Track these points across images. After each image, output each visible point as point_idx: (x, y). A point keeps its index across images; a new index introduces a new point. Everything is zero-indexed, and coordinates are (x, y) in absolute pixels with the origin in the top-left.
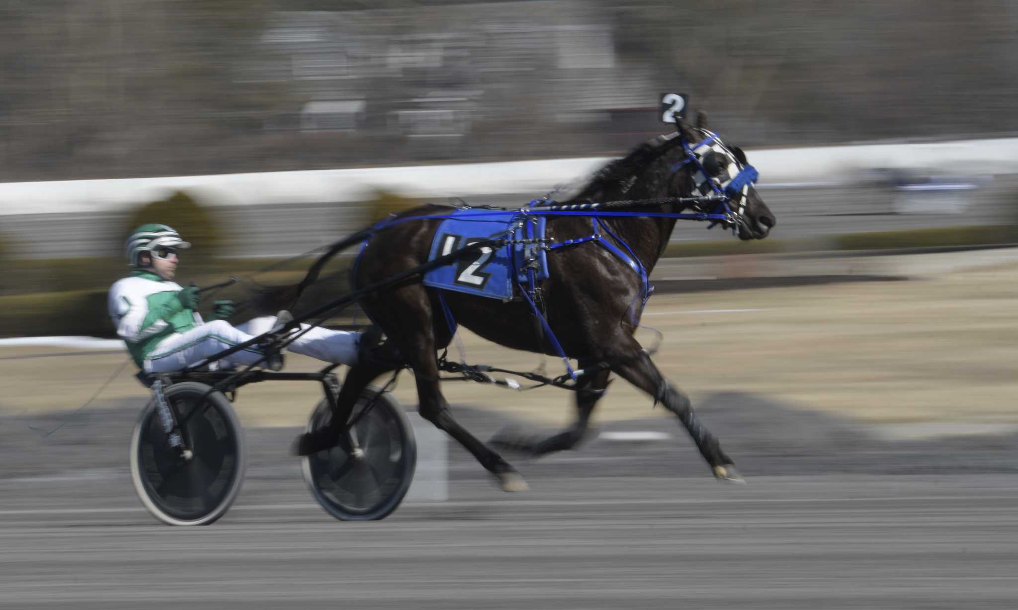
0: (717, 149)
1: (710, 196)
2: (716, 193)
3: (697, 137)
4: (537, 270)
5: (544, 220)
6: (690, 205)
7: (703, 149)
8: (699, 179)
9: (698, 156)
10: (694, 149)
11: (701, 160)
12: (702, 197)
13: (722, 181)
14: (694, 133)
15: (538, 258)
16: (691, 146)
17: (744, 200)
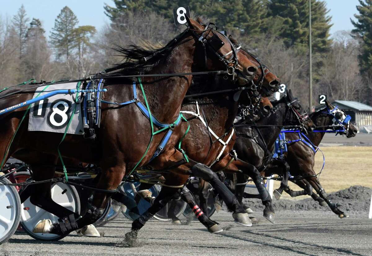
0: (339, 111)
1: (338, 125)
2: (340, 124)
3: (332, 108)
4: (283, 149)
5: (284, 133)
6: (331, 128)
7: (335, 112)
8: (334, 120)
9: (333, 114)
10: (332, 111)
11: (334, 115)
12: (335, 125)
13: (342, 121)
14: (332, 107)
15: (284, 146)
16: (331, 110)
17: (348, 126)
